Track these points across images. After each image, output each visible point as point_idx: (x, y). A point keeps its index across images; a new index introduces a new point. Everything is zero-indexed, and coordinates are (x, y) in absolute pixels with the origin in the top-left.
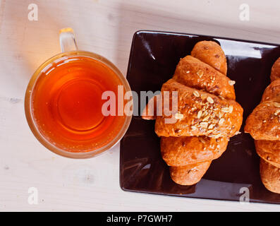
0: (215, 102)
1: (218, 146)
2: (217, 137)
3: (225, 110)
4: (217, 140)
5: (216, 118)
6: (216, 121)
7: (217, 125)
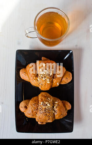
0: (50, 76)
1: (35, 80)
2: (38, 79)
3: (48, 80)
4: (37, 80)
5: (45, 77)
6: (44, 77)
7: (42, 78)
